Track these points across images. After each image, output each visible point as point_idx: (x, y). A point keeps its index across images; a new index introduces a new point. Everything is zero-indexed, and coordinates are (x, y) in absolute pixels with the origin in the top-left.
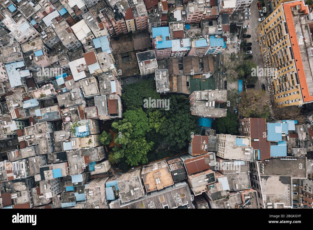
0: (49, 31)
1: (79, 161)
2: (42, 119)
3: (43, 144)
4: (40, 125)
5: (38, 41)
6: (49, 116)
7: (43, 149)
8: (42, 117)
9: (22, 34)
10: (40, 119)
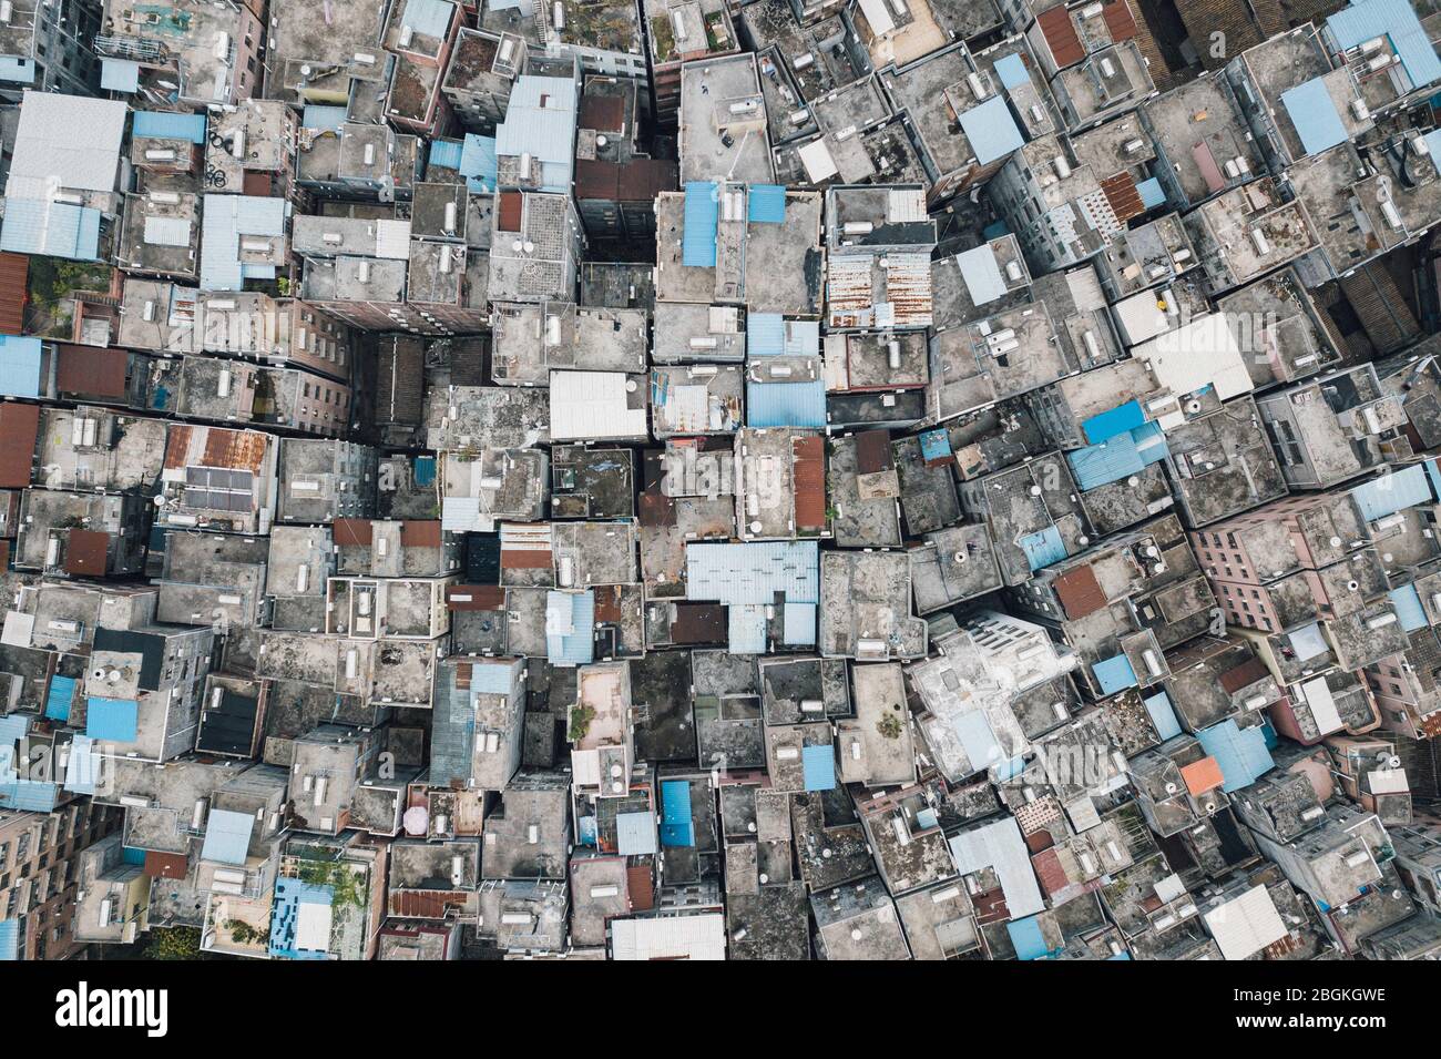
0: (926, 856)
1: (167, 822)
2: (453, 690)
3: (315, 653)
4: (425, 662)
5: (903, 758)
6: (455, 731)
7: (293, 647)
8: (463, 692)
9: (952, 701)
10: (454, 674)
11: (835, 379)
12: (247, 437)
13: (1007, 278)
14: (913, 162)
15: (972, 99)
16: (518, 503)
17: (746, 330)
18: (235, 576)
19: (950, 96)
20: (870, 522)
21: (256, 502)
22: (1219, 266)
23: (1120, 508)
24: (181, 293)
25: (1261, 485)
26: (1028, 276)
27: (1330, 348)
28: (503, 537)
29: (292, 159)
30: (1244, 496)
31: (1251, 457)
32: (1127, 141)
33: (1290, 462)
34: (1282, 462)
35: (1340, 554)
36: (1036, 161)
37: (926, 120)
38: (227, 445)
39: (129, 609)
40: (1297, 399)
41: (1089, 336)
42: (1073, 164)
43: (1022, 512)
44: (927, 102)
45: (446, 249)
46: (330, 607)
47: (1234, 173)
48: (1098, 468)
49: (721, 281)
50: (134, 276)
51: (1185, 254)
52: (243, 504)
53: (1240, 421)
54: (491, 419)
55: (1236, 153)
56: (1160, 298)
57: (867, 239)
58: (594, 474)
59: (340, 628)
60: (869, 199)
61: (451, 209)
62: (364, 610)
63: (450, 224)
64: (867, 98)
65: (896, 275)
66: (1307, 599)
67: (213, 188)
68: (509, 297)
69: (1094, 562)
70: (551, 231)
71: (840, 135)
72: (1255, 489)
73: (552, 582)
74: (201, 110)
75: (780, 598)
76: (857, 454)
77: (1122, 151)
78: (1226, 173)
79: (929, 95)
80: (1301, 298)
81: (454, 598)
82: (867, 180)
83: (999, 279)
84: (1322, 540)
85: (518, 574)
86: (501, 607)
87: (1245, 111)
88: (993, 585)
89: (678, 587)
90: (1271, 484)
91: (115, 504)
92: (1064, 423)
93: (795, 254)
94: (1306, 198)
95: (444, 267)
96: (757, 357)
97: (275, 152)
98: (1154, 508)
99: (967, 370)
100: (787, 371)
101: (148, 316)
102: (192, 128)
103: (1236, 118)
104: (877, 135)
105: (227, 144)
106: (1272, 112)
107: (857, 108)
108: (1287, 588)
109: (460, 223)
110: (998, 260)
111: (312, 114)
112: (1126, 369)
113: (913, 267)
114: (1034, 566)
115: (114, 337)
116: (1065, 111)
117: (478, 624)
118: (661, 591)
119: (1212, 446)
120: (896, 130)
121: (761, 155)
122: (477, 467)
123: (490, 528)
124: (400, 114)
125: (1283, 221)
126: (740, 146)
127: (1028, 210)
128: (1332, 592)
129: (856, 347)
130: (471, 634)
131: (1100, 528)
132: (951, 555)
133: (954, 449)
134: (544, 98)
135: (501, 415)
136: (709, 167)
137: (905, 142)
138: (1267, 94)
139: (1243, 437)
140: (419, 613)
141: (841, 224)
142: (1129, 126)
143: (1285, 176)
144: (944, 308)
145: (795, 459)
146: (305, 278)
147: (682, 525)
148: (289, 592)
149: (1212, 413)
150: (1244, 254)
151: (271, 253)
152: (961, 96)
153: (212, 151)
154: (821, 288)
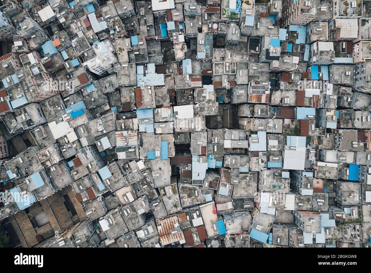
0: (112, 24)
1: (265, 23)
2: (209, 53)
3: (237, 58)
4: (215, 58)
5: (118, 44)
6: (208, 44)
7: (242, 60)
8: (207, 52)
9: (108, 55)
10: (209, 56)
11: (135, 121)
12: (254, 102)
13: (100, 142)
14: (121, 167)
15: (109, 180)
16: (199, 91)
17: (154, 129)
18: (254, 73)
19: (114, 180)
20: (127, 92)
21: (251, 88)
22: (56, 148)
23: (75, 98)
24: (271, 131)
25: (46, 104)
26: (96, 143)
27: (32, 133)
28: (201, 84)
29: (250, 160)
30: (49, 102)
31: (48, 110)
32: (76, 174)
33: (40, 109)
34: (41, 109)
35: (30, 88)
36: (95, 167)
37: (119, 175)
38: (258, 99)
39: (273, 65)
40: (39, 121)
41: (83, 132)
42: (88, 167)
43: (95, 95)
44: (119, 179)
45: (216, 142)
46: (235, 68)
47: (54, 168)
48: (80, 105)
49: (160, 139)
50: (280, 134)
51: (64, 150)
52: (254, 87)
53: (50, 117)
54: (206, 109)
55: (53, 172)
56: (68, 141)
57: (130, 148)
58: (185, 99)
59: (233, 64)
60: (130, 156)
61: (216, 150)
62: (227, 67)
63: (216, 147)
64: (131, 180)
65: (123, 142)
66: (36, 79)
67: (265, 152)
68: (203, 133)
69: (80, 85)
70: (195, 147)
71: (136, 170)
72: (47, 103)
73: (190, 76)
74: (269, 169)
75: (145, 75)
76: (130, 106)
77: (77, 172)
78: (56, 168)
79: (118, 181)
80: (38, 144)
81: (211, 72)
82: (130, 161)
83: (102, 142)
84: (34, 91)
85: (198, 77)
86: (202, 71)
87: (52, 182)
88: (101, 80)
89: (166, 77)
90: (44, 104)
91: (282, 88)
92: (87, 114)
93: (145, 146)
94: (38, 164)
95: (216, 138)
96: (151, 123)
97: (253, 161)
98: (68, 98)
99: (108, 123)
100: (145, 121)
101: (277, 125)
102: (270, 165)
103: (53, 181)
104: (129, 172)
105: (262, 162)
106: (46, 181)
107: (133, 177)
108: (40, 82)
109: (214, 148)
110: (102, 146)
111: (247, 171)
112: (75, 126)
113: (120, 143)
114: (92, 84)
115: (284, 121)
116: (90, 179)
117: (207, 67)
118: (170, 76)
119: (56, 112)
120: (125, 173)
121: (153, 166)
122: (207, 98)
123: (204, 86)
124: (228, 171)
125: (43, 158)
126: (157, 168)
127: (97, 158)
128: (31, 81)
129: (131, 127)
130: (208, 65)
131: (79, 93)
132: (109, 86)
133: (110, 109)
134: (199, 175)
135: (204, 110)
136: (164, 163)
137: (123, 171)
138: (48, 185)
139: (50, 114)
140: (217, 68)
141: (135, 151)
142: (76, 178)
143: (43, 168)
144: (113, 136)
145: (142, 102)
146: (245, 135)
147: (166, 90)
148: (243, 70)
149: (57, 118)
150: (51, 151)
151: (252, 140)
152: (112, 180)
153: (266, 160)
154: (139, 139)
